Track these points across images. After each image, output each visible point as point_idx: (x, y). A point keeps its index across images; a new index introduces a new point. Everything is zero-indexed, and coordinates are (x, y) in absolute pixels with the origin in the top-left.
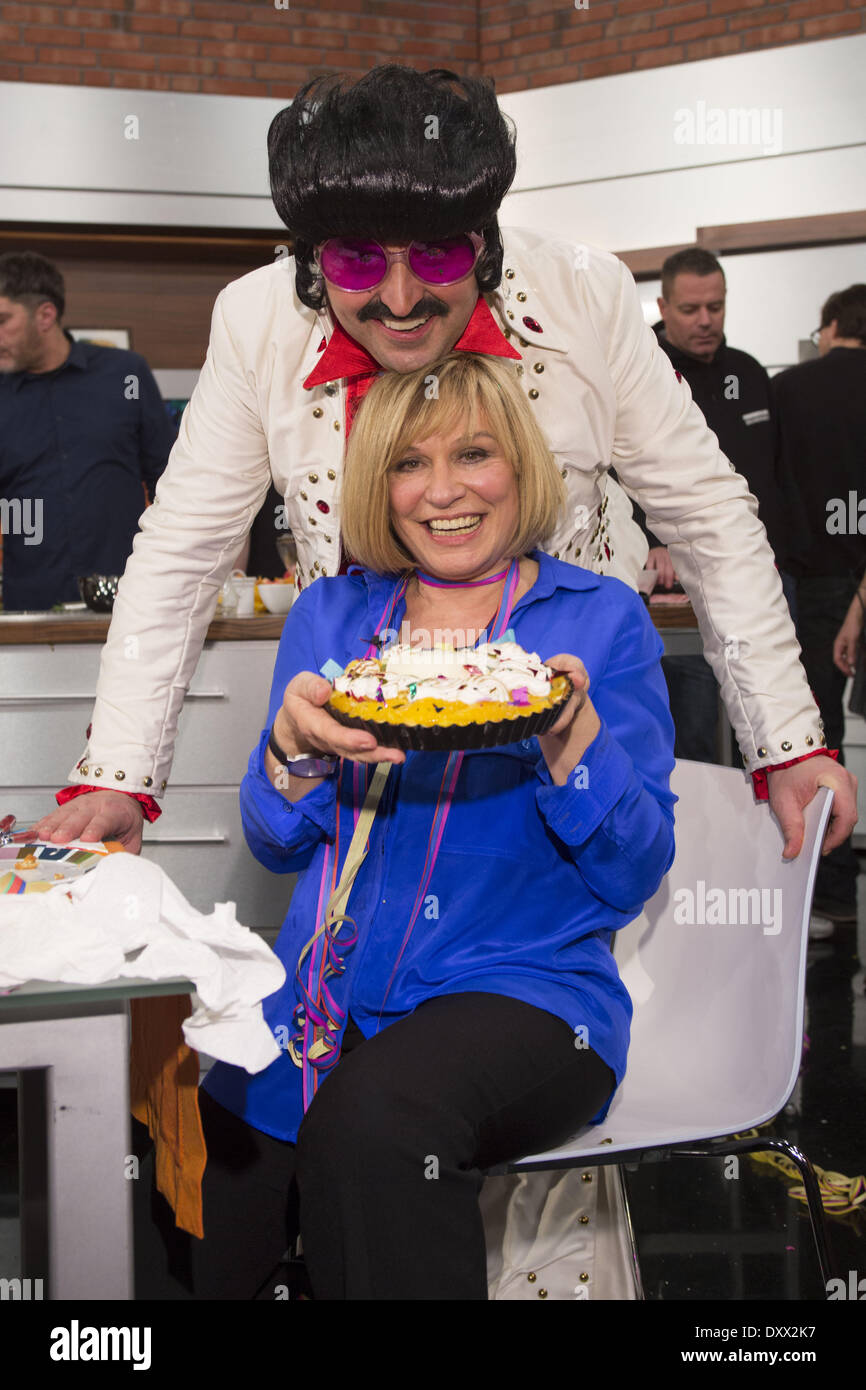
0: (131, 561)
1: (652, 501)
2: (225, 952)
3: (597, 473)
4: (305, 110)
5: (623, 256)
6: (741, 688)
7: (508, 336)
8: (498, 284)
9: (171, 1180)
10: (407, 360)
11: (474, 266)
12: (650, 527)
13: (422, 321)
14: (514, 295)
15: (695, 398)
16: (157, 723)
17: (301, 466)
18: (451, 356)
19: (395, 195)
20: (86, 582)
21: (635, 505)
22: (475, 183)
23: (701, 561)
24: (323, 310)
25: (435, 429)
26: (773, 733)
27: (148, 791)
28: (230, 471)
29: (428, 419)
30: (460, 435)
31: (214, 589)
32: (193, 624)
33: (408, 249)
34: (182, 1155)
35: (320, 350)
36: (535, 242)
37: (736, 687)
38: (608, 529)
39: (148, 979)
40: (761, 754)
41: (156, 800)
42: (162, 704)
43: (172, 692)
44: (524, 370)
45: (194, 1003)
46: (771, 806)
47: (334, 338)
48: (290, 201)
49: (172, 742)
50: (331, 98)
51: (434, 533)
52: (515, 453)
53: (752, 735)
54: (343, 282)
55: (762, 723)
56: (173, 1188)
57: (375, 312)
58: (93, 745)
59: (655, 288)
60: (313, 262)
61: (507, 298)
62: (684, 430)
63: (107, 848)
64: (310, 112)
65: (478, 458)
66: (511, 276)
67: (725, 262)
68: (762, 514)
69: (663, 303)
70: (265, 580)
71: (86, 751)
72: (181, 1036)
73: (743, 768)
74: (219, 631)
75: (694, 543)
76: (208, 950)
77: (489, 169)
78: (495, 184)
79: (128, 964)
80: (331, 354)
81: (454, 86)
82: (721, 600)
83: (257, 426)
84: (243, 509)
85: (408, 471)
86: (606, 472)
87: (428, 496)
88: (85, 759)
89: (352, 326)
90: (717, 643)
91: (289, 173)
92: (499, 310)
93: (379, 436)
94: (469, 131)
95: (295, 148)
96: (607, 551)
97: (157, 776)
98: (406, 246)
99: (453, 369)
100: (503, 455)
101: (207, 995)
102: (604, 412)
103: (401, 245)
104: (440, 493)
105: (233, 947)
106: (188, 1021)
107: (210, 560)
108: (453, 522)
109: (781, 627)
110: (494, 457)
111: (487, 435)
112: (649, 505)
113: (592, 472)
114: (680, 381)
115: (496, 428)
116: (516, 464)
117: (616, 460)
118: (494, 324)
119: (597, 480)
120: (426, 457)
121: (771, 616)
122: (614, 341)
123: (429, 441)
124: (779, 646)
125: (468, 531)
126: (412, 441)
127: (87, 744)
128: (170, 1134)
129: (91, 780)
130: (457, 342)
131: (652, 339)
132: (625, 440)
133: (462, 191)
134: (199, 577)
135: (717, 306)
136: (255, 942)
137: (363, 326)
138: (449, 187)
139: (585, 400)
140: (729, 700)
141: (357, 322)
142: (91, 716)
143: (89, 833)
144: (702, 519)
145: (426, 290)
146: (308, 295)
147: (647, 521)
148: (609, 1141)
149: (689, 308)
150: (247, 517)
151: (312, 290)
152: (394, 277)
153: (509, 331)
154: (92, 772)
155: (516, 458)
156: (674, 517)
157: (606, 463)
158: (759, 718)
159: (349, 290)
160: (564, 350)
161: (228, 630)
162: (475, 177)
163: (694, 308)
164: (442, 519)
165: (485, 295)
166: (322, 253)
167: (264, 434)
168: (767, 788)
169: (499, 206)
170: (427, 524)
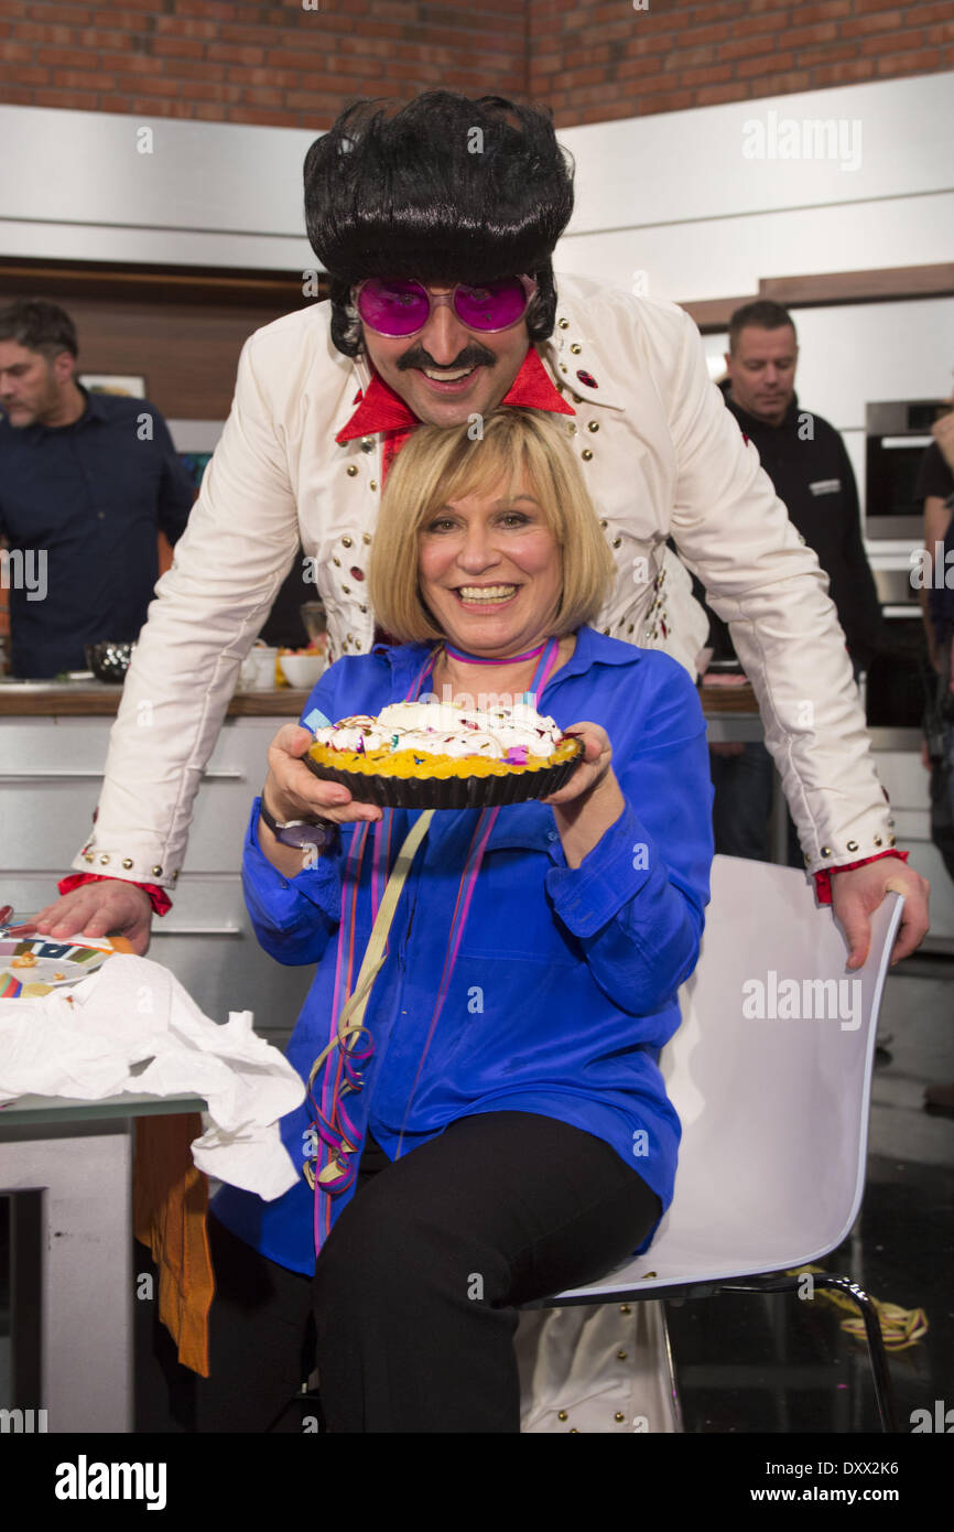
0: (145, 631)
1: (713, 575)
2: (238, 1066)
3: (653, 543)
4: (346, 138)
5: (688, 307)
6: (805, 782)
7: (561, 391)
8: (550, 334)
9: (174, 1311)
10: (449, 414)
11: (524, 313)
12: (710, 602)
13: (467, 371)
14: (568, 346)
15: (763, 464)
16: (169, 807)
17: (332, 529)
18: (497, 411)
19: (440, 230)
20: (94, 650)
21: (695, 579)
22: (527, 220)
23: (765, 642)
24: (359, 357)
25: (472, 488)
26: (838, 831)
27: (157, 881)
28: (254, 534)
29: (467, 475)
30: (499, 497)
31: (235, 662)
32: (211, 700)
33: (454, 291)
34: (186, 1284)
35: (355, 402)
36: (591, 289)
37: (799, 780)
38: (666, 604)
39: (155, 1095)
40: (824, 854)
41: (167, 891)
42: (176, 787)
43: (187, 774)
44: (577, 428)
45: (205, 1122)
46: (833, 910)
47: (371, 389)
48: (324, 234)
49: (186, 828)
50: (374, 125)
51: (464, 600)
52: (559, 520)
53: (815, 833)
54: (381, 326)
55: (826, 819)
56: (176, 1321)
57: (415, 361)
58: (100, 831)
59: (721, 343)
60: (350, 305)
61: (560, 350)
62: (749, 498)
63: (113, 944)
64: (350, 141)
65: (518, 524)
66: (565, 326)
67: (797, 316)
68: (833, 592)
69: (730, 358)
70: (288, 651)
71: (91, 837)
72: (190, 1157)
73: (804, 868)
74: (240, 707)
75: (758, 622)
76: (220, 1063)
77: (544, 205)
78: (550, 222)
79: (133, 1078)
80: (367, 405)
81: (508, 115)
82: (785, 684)
83: (285, 485)
84: (267, 576)
85: (441, 533)
86: (664, 543)
87: (460, 561)
88: (90, 845)
89: (391, 375)
90: (779, 731)
91: (325, 206)
92: (551, 362)
93: (412, 492)
94: (523, 164)
95: (333, 179)
96: (664, 628)
97: (169, 864)
98: (452, 288)
99: (499, 424)
100: (547, 522)
101: (220, 1114)
102: (663, 475)
103: (445, 286)
104: (473, 558)
105: (247, 1060)
106: (198, 1141)
107: (231, 631)
108: (485, 590)
109: (849, 716)
110: (536, 523)
111: (530, 499)
112: (708, 579)
113: (649, 541)
114: (747, 445)
115: (540, 489)
116: (560, 533)
117: (675, 528)
118: (545, 376)
119: (654, 550)
120: (462, 518)
121: (839, 703)
122: (676, 399)
123: (467, 501)
124: (847, 737)
125: (501, 600)
126: (448, 499)
127: (92, 829)
128: (174, 1261)
129: (96, 869)
130: (504, 397)
131: (717, 398)
132: (686, 507)
133: (514, 229)
134: (218, 650)
135: (787, 362)
136: (273, 1056)
137: (403, 375)
138: (500, 223)
139: (643, 461)
140: (791, 794)
141: (395, 371)
142: (98, 798)
143: (92, 927)
144: (766, 597)
145: (471, 338)
146: (344, 341)
147: (708, 596)
148: (654, 1274)
149: (754, 365)
150: (272, 583)
151: (349, 335)
152: (437, 321)
153: (562, 385)
154: (98, 858)
155: (560, 526)
156: (736, 593)
157: (664, 532)
158: (823, 815)
159: (387, 335)
160: (621, 406)
161: (248, 706)
162: (528, 212)
163: (760, 364)
164: (474, 586)
165: (537, 344)
166: (361, 295)
167: (292, 493)
168: (830, 891)
169: (553, 248)
170: (457, 591)
